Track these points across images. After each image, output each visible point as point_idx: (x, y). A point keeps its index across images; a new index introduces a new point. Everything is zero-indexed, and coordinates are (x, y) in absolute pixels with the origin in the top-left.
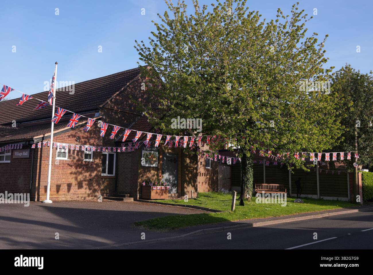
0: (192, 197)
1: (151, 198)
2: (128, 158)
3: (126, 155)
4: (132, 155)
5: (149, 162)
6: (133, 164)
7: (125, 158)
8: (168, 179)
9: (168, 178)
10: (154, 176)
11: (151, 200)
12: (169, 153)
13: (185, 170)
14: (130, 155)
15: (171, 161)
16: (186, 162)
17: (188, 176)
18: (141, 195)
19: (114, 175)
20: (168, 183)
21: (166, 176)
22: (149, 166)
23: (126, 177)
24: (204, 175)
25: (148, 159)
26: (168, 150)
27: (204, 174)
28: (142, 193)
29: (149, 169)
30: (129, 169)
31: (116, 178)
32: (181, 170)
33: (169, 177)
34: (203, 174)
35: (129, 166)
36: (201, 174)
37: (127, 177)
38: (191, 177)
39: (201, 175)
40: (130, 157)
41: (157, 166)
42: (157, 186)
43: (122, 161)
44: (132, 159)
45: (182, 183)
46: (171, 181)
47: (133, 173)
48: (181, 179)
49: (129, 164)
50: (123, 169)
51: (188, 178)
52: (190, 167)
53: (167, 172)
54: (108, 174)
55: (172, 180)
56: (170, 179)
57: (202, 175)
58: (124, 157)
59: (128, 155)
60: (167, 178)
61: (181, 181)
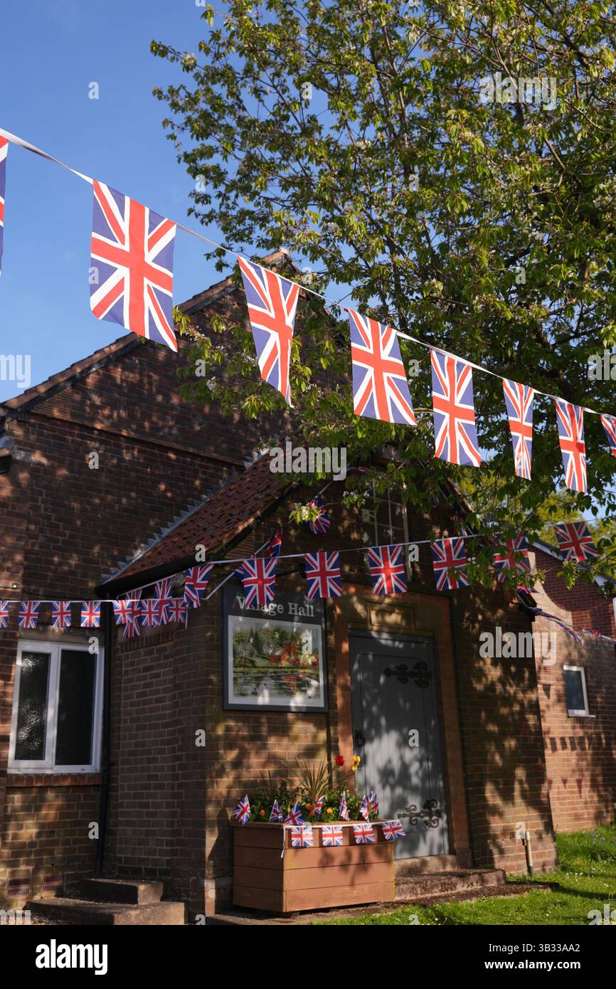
0: (529, 869)
1: (288, 908)
2: (159, 666)
3: (149, 653)
4: (175, 646)
5: (270, 682)
6: (181, 696)
7: (147, 669)
8: (397, 770)
9: (396, 765)
10: (310, 752)
11: (289, 915)
12: (394, 631)
13: (483, 715)
14: (165, 649)
15: (401, 674)
16: (481, 674)
17: (501, 749)
18: (226, 882)
19: (94, 766)
20: (399, 791)
21: (384, 750)
22: (280, 701)
23: (150, 777)
25: (265, 663)
26: (382, 612)
27: (568, 740)
28: (231, 874)
29: (277, 719)
30: (165, 725)
31: (104, 784)
32: (461, 725)
33: (402, 758)
35: (164, 708)
37: (156, 777)
38: (513, 752)
40: (167, 657)
41: (320, 703)
42: (321, 820)
43: (133, 688)
44: (176, 671)
45: (467, 793)
46: (415, 780)
47: (180, 749)
48: (465, 770)
49: (163, 700)
50: (138, 728)
51: (502, 756)
53: (388, 731)
54: (61, 759)
55: (417, 773)
56: (405, 767)
58: (141, 666)
59: (159, 651)
60: (390, 761)
61: (466, 785)
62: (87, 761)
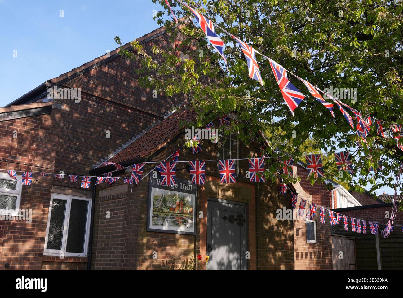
3: (114, 203)
4: (126, 200)
5: (169, 220)
6: (127, 223)
8: (226, 264)
9: (226, 261)
10: (186, 253)
12: (229, 199)
13: (268, 240)
14: (121, 201)
15: (231, 219)
16: (268, 221)
17: (274, 256)
19: (84, 254)
21: (220, 254)
22: (173, 229)
24: (304, 256)
25: (167, 211)
26: (224, 190)
27: (304, 254)
30: (119, 237)
31: (89, 262)
32: (257, 244)
33: (228, 258)
34: (302, 254)
35: (119, 229)
36: (300, 254)
38: (280, 258)
39: (300, 256)
40: (121, 205)
41: (192, 230)
49: (119, 225)
50: (106, 237)
51: (275, 259)
52: (280, 234)
53: (223, 245)
54: (69, 250)
55: (235, 265)
56: (230, 262)
57: (302, 258)
58: (109, 209)
59: (118, 202)
60: (223, 259)
62: (81, 251)
